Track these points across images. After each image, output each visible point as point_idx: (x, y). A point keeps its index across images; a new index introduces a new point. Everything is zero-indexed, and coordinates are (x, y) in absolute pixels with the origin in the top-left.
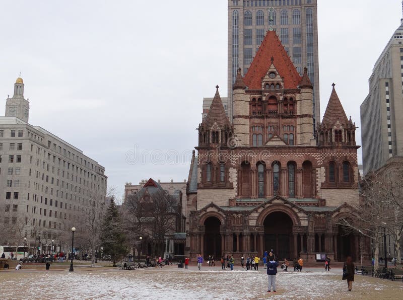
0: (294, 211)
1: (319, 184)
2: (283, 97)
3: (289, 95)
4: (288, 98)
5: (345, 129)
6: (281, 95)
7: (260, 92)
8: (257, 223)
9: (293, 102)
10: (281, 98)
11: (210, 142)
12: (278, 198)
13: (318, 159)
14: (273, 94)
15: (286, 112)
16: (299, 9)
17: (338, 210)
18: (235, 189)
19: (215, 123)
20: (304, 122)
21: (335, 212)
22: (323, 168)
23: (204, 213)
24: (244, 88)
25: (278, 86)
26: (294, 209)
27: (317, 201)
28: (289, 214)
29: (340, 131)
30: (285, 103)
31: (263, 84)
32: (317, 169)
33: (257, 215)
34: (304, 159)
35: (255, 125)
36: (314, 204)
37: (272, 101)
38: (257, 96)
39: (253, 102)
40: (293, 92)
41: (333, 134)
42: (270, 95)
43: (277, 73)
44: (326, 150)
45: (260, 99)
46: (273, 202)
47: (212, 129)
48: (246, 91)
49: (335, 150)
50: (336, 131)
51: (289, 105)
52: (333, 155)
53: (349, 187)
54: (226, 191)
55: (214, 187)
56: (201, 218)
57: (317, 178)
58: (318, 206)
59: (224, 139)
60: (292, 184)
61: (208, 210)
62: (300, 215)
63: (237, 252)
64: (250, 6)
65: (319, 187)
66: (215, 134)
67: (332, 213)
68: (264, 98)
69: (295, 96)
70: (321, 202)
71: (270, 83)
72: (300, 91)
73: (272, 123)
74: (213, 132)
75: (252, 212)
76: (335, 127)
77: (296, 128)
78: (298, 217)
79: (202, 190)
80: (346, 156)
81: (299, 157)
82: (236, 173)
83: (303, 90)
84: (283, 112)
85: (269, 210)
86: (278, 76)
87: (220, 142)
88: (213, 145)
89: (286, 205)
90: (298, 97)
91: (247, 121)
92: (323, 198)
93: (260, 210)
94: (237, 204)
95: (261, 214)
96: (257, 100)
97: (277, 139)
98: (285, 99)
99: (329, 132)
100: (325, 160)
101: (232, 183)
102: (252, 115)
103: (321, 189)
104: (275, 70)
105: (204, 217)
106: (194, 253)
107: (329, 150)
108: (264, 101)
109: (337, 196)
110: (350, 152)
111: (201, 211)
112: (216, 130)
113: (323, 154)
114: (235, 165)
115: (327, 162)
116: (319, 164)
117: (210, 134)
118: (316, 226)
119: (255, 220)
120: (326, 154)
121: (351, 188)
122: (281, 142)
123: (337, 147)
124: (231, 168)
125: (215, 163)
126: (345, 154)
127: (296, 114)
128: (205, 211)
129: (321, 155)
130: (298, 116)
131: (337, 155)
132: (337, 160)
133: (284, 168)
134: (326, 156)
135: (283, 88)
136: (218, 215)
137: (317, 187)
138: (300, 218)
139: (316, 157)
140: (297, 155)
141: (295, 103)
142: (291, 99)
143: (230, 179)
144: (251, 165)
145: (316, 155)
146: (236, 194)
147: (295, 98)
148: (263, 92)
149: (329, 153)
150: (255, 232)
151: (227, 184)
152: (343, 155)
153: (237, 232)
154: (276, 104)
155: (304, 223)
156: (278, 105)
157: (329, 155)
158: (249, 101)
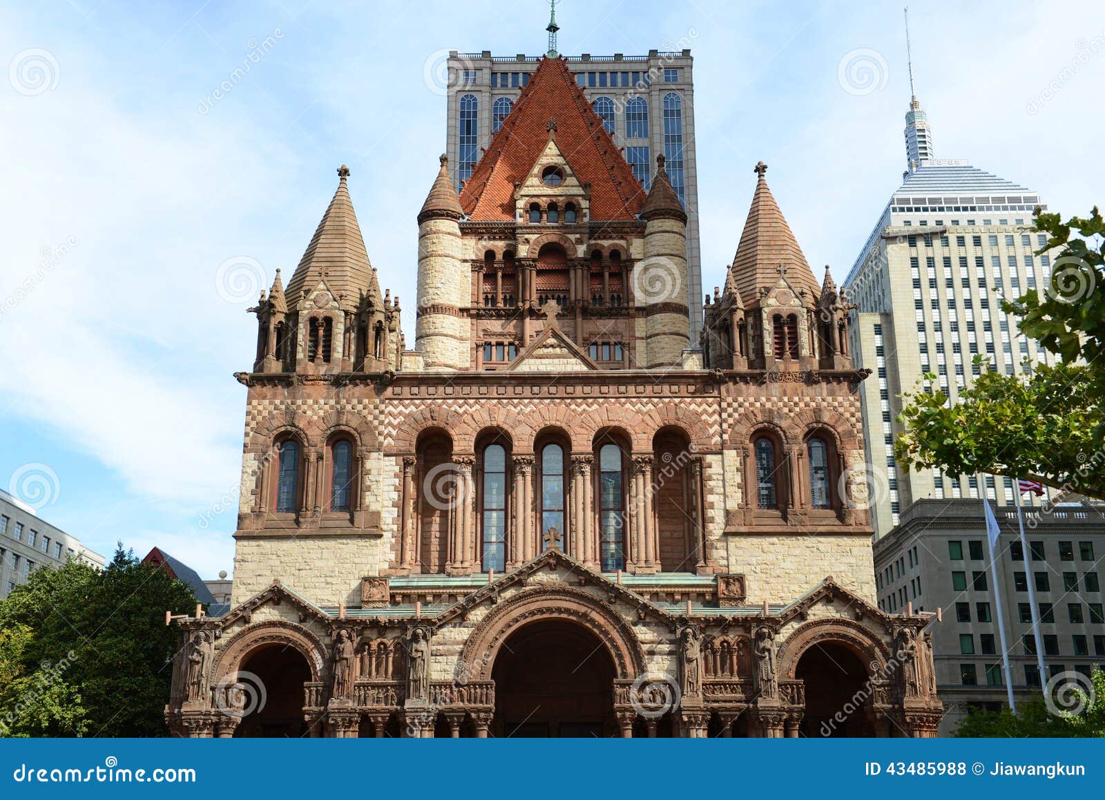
1: (717, 515)
2: (589, 246)
3: (606, 243)
4: (606, 254)
5: (809, 311)
6: (579, 241)
7: (510, 233)
9: (621, 265)
10: (581, 251)
11: (301, 356)
12: (554, 562)
13: (710, 421)
14: (554, 238)
15: (598, 299)
16: (644, 96)
17: (799, 613)
18: (388, 536)
19: (322, 286)
20: (659, 328)
21: (786, 619)
22: (734, 452)
23: (240, 626)
24: (455, 216)
25: (570, 215)
26: (617, 608)
27: (708, 581)
29: (793, 318)
30: (594, 269)
31: (521, 204)
32: (709, 458)
33: (462, 633)
34: (656, 423)
35: (493, 341)
36: (702, 595)
37: (551, 263)
38: (499, 246)
39: (486, 267)
40: (621, 231)
41: (768, 326)
42: (545, 240)
43: (567, 168)
44: (743, 385)
45: (510, 254)
46: (531, 580)
47: (306, 309)
48: (462, 229)
49: (775, 388)
50: (777, 318)
51: (607, 274)
52: (768, 405)
53: (836, 529)
54: (352, 545)
55: (305, 529)
56: (222, 650)
57: (711, 492)
58: (714, 602)
59: (353, 347)
60: (612, 521)
61: (259, 617)
62: (644, 634)
64: (510, 85)
65: (716, 528)
66: (321, 327)
67: (775, 624)
68: (523, 251)
69: (629, 244)
70: (728, 584)
71: (543, 202)
72: (645, 227)
74: (313, 321)
75: (443, 623)
76: (772, 301)
77: (631, 348)
78: (633, 643)
79: (253, 543)
80: (818, 411)
81: (639, 412)
82: (396, 476)
83: (654, 225)
84: (588, 296)
85: (515, 613)
86: (572, 181)
87: (338, 354)
88: (311, 369)
89: (588, 591)
90: (636, 247)
91: (463, 326)
92: (735, 569)
94: (393, 596)
95: (479, 628)
96: (499, 257)
97: (558, 350)
98: (595, 254)
99: (750, 320)
100: (738, 422)
101: (378, 514)
102: (482, 305)
103: (725, 535)
104: (560, 161)
105: (237, 646)
107: (752, 388)
108: (520, 260)
109: (789, 565)
110: (832, 393)
112: (321, 314)
113: (730, 400)
114: (393, 443)
115: (746, 429)
116: (717, 439)
117: (301, 325)
118: (711, 679)
119: (452, 654)
120: (740, 399)
121: (844, 529)
122: (574, 360)
123: (783, 376)
124: (374, 455)
125: (316, 436)
126: (812, 400)
127: (631, 304)
128: (246, 620)
129: (724, 405)
130: (639, 309)
131: (785, 406)
132: (784, 424)
133: (582, 454)
134: (741, 410)
135: (586, 220)
136: (297, 636)
137: (711, 526)
138: (645, 648)
139: (705, 411)
140: (633, 405)
141: (626, 266)
142: (615, 254)
143: (369, 499)
144: (455, 443)
145: (705, 406)
146: (392, 556)
147: (627, 250)
148: (519, 231)
149: (752, 399)
150: (453, 710)
151: (360, 517)
152: (807, 405)
153: (377, 711)
154: (565, 272)
155: (658, 669)
156: (572, 273)
157: (752, 405)
158: (473, 261)
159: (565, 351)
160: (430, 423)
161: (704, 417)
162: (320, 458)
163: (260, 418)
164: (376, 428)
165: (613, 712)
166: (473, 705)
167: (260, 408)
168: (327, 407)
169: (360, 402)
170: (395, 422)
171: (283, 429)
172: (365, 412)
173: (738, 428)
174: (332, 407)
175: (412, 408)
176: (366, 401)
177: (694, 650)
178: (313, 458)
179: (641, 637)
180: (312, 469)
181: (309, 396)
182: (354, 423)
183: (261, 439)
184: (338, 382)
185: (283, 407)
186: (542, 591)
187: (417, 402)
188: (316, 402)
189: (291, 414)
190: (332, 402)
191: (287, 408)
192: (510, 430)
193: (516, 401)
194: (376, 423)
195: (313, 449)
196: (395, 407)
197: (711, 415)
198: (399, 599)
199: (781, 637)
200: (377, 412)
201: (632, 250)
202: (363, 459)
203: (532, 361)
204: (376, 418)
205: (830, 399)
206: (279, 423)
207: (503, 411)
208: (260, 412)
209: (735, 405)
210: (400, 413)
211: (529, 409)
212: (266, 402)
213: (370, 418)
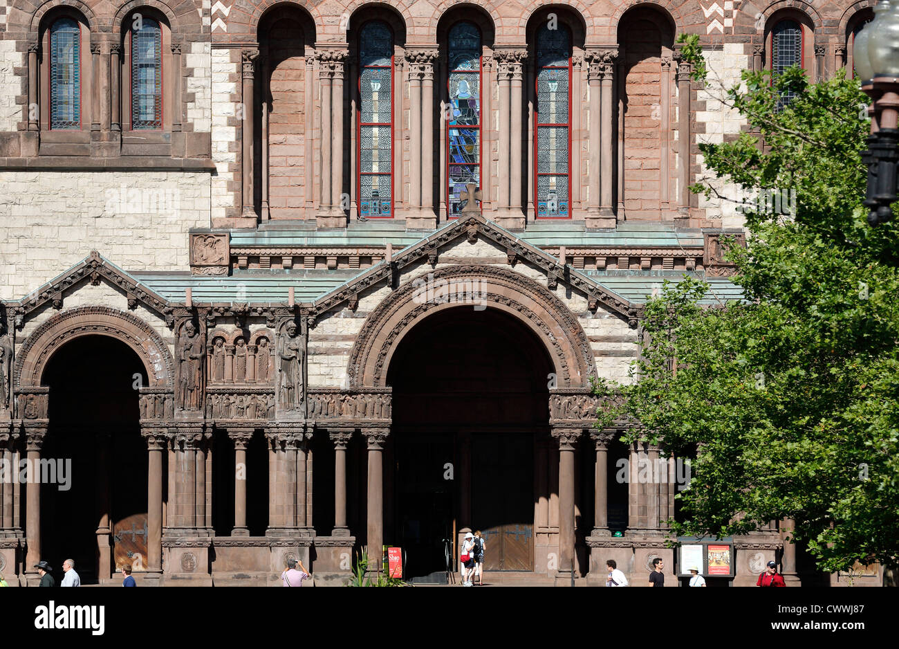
8: (351, 373)
27: (694, 240)
28: (531, 323)
55: (100, 157)
58: (699, 271)
60: (553, 144)
70: (718, 246)
82: (231, 78)
92: (729, 224)
94: (233, 258)
114: (224, 27)
124: (198, 46)
133: (510, 47)
144: (319, 29)
150: (337, 425)
151: (182, 139)
153: (238, 426)
166: (365, 419)
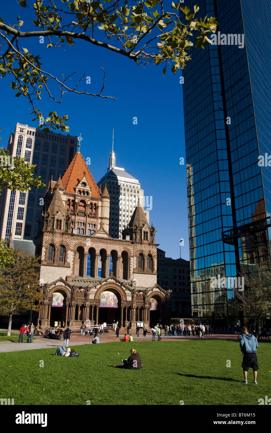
0: (122, 289)
1: (132, 269)
3: (94, 202)
4: (93, 204)
5: (150, 231)
6: (89, 200)
7: (74, 196)
8: (95, 297)
10: (89, 203)
11: (55, 227)
12: (112, 278)
13: (132, 251)
14: (83, 199)
15: (91, 214)
17: (152, 290)
18: (71, 268)
19: (59, 213)
21: (150, 290)
22: (135, 257)
23: (53, 286)
24: (63, 191)
26: (123, 287)
27: (130, 282)
29: (147, 232)
30: (91, 207)
31: (77, 190)
32: (131, 258)
33: (96, 290)
34: (122, 250)
36: (129, 284)
37: (82, 204)
38: (72, 198)
39: (68, 203)
40: (97, 200)
41: (143, 234)
42: (81, 199)
43: (87, 184)
44: (138, 244)
45: (74, 201)
46: (108, 281)
47: (56, 217)
48: (64, 193)
49: (143, 246)
50: (144, 232)
51: (93, 209)
52: (142, 249)
53: (151, 273)
54: (64, 269)
55: (55, 264)
57: (131, 265)
59: (65, 227)
61: (58, 284)
62: (127, 292)
63: (78, 320)
65: (132, 271)
66: (59, 221)
67: (148, 291)
68: (77, 201)
71: (82, 190)
72: (102, 200)
73: (81, 220)
74: (57, 220)
75: (92, 288)
76: (144, 229)
78: (125, 294)
79: (45, 267)
80: (150, 251)
82: (73, 255)
83: (104, 200)
84: (89, 213)
85: (105, 287)
86: (88, 186)
87: (62, 228)
88: (57, 231)
89: (117, 283)
93: (98, 287)
95: (98, 289)
96: (71, 201)
97: (103, 232)
98: (91, 204)
100: (137, 251)
101: (70, 263)
103: (133, 273)
104: (86, 181)
105: (53, 289)
106: (44, 321)
108: (76, 203)
109: (143, 279)
110: (152, 248)
111: (51, 285)
112: (59, 219)
113: (135, 247)
114: (73, 248)
115: (138, 253)
116: (133, 254)
117: (55, 221)
118: (137, 301)
119: (93, 294)
120: (137, 247)
121: (153, 274)
122: (106, 235)
123: (144, 244)
124: (69, 251)
125: (57, 245)
126: (149, 249)
127: (98, 216)
128: (55, 285)
129: (134, 248)
130: (99, 217)
131: (145, 249)
132: (144, 253)
134: (137, 249)
135: (91, 196)
136: (65, 288)
137: (131, 271)
138: (127, 295)
139: (131, 249)
140: (118, 246)
141: (97, 208)
142: (95, 204)
143: (68, 260)
144: (85, 250)
145: (131, 248)
146: (72, 272)
147: (98, 204)
148: (76, 196)
149: (139, 247)
150: (93, 304)
151: (66, 263)
152: (148, 250)
153: (79, 304)
154: (85, 207)
155: (129, 299)
156: (86, 207)
157: (139, 248)
158: (65, 201)
159: (104, 233)
160: (80, 245)
161: (131, 250)
162: (58, 250)
163: (46, 240)
164: (70, 245)
165: (121, 306)
166: (97, 304)
167: (46, 238)
168: (60, 239)
169: (67, 239)
170: (73, 244)
171: (51, 243)
172: (68, 241)
173: (137, 253)
174: (61, 240)
175: (77, 242)
176: (68, 239)
177: (135, 296)
178: (57, 250)
179: (126, 293)
180: (56, 252)
181: (56, 237)
182: (65, 243)
183: (46, 245)
184: (63, 234)
185: (51, 238)
186: (110, 283)
187: (78, 240)
188: (58, 238)
189: (53, 240)
190: (61, 238)
191: (52, 238)
192: (95, 248)
193: (97, 243)
194: (70, 244)
195: (57, 248)
196: (74, 241)
197: (132, 250)
198: (74, 281)
199: (148, 294)
200: (70, 242)
201: (99, 204)
202: (67, 251)
203: (98, 234)
204: (70, 243)
205: (152, 249)
206: (50, 242)
207: (94, 244)
208: (46, 239)
209: (136, 248)
210: (74, 242)
211: (99, 245)
212: (47, 237)
213: (69, 243)
